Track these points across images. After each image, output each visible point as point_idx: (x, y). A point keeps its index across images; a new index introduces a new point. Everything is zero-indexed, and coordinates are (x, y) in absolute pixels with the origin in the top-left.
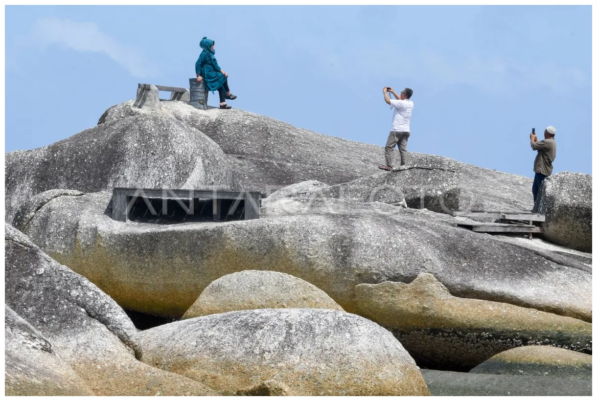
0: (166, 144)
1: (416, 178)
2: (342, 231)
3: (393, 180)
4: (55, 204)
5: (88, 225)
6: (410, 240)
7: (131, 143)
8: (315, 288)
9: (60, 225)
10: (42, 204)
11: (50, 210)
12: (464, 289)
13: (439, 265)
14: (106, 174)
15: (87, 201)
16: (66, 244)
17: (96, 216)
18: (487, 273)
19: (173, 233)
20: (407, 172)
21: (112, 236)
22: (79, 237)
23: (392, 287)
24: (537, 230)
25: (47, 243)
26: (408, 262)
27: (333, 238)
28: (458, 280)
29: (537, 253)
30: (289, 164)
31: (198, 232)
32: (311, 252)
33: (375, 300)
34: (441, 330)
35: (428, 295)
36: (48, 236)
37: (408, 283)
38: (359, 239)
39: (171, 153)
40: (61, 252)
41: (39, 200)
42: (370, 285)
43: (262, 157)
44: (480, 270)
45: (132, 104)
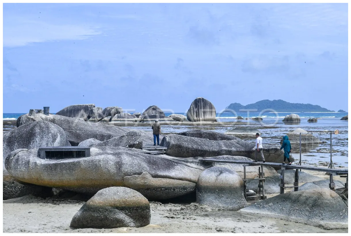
0: (48, 130)
1: (129, 138)
2: (118, 160)
3: (122, 139)
4: (20, 154)
5: (33, 161)
6: (139, 161)
7: (37, 130)
8: (137, 192)
9: (23, 161)
10: (16, 154)
11: (18, 156)
12: (155, 175)
13: (148, 168)
14: (30, 140)
15: (30, 152)
16: (25, 167)
17: (35, 158)
18: (161, 169)
19: (63, 163)
20: (126, 136)
21: (41, 165)
22: (30, 165)
23: (135, 177)
24: (165, 152)
25: (19, 167)
26: (139, 168)
27: (116, 162)
28: (154, 172)
29: (170, 161)
30: (78, 131)
31: (72, 163)
32: (109, 167)
33: (130, 181)
34: (149, 189)
35: (146, 179)
36: (19, 165)
37: (140, 175)
38: (124, 162)
39: (50, 133)
40: (24, 170)
41: (14, 153)
42: (129, 177)
43: (70, 130)
44: (159, 169)
45: (28, 115)
